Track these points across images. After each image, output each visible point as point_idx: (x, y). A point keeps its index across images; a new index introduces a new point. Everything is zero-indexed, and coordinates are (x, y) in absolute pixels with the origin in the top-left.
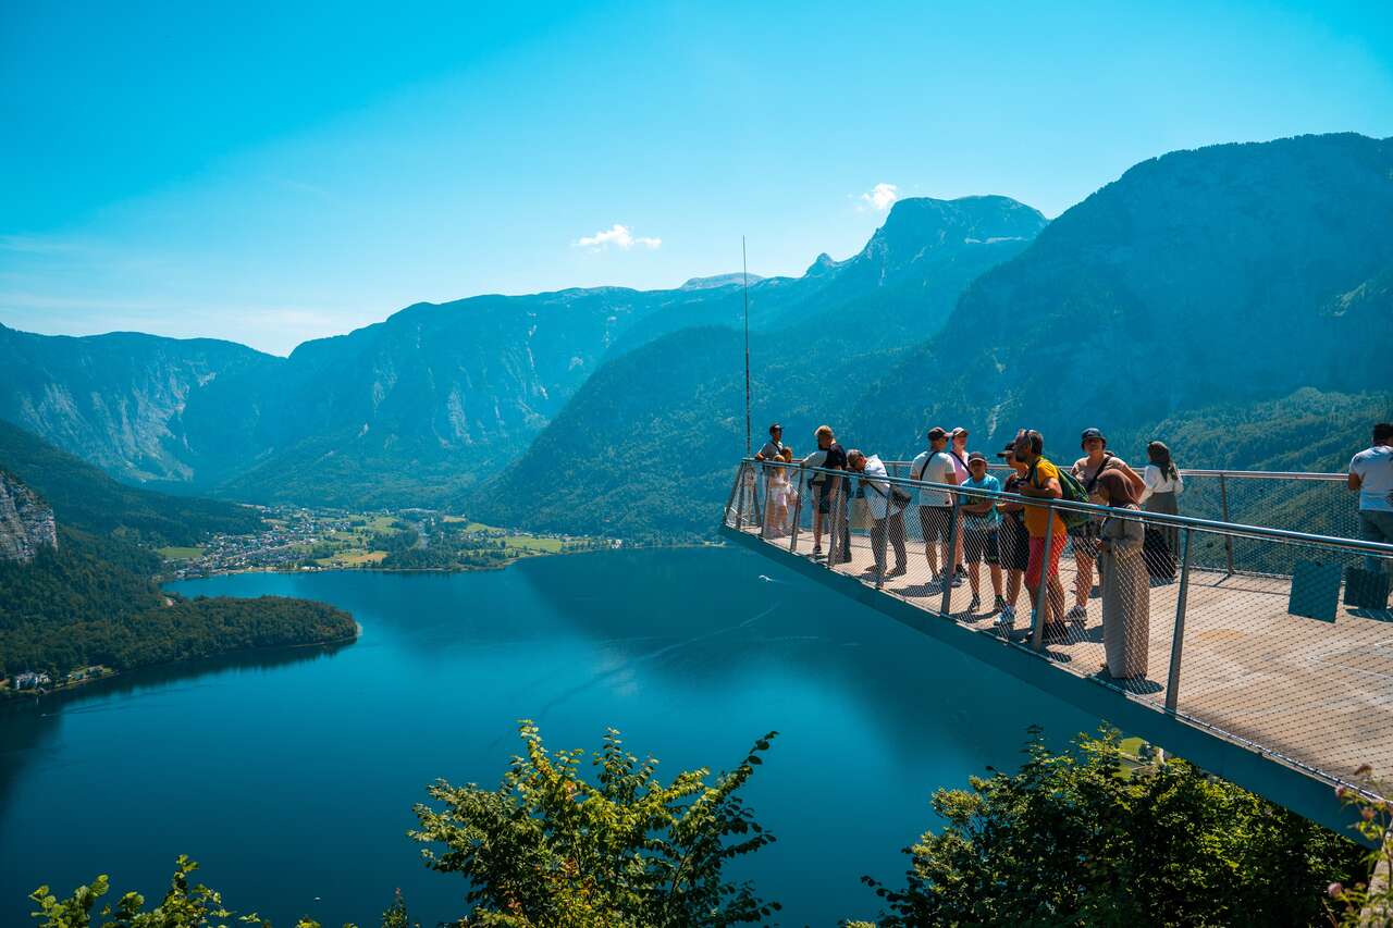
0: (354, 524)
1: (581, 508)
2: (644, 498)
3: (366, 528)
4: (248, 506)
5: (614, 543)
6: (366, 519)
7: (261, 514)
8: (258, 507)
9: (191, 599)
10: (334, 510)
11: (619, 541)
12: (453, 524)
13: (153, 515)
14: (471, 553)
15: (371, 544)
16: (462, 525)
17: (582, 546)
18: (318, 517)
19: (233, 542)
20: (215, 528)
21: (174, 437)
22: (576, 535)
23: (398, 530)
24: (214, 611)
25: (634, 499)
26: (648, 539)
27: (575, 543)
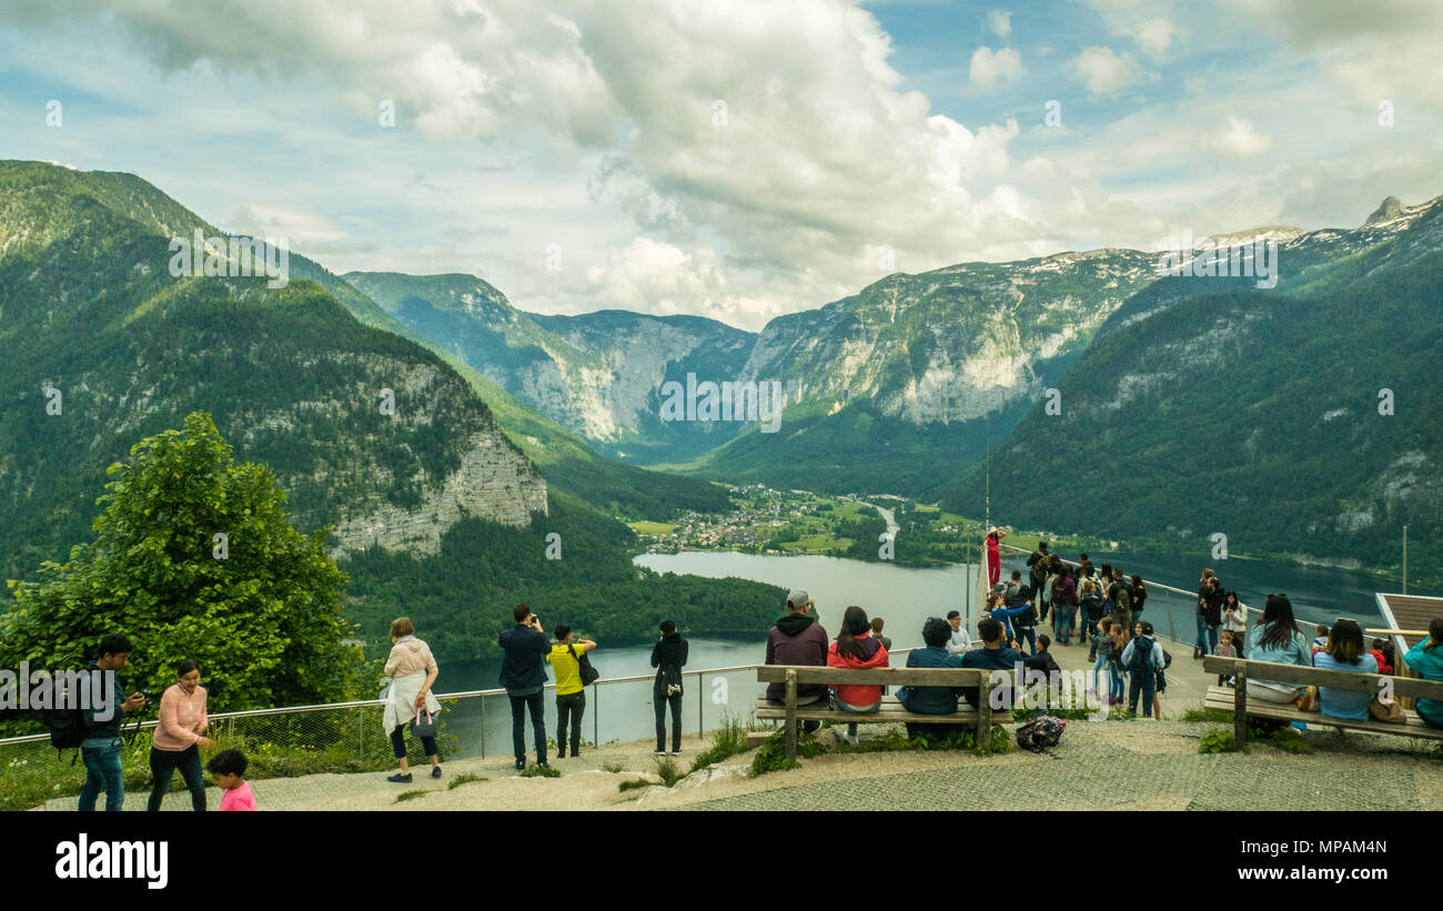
0: (821, 508)
1: (1070, 503)
2: (1146, 495)
3: (832, 513)
4: (717, 484)
5: (1108, 545)
6: (833, 503)
7: (728, 493)
8: (727, 486)
9: (661, 575)
10: (801, 492)
11: (1114, 545)
12: (925, 514)
13: (631, 489)
14: (942, 546)
15: (837, 530)
16: (935, 516)
17: (1069, 547)
18: (785, 498)
19: (702, 520)
20: (685, 505)
21: (652, 412)
22: (1063, 534)
23: (866, 516)
24: (681, 588)
25: (1133, 496)
26: (1151, 544)
27: (1062, 542)
